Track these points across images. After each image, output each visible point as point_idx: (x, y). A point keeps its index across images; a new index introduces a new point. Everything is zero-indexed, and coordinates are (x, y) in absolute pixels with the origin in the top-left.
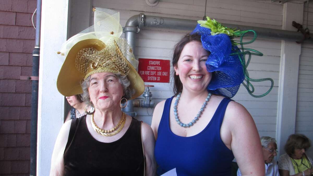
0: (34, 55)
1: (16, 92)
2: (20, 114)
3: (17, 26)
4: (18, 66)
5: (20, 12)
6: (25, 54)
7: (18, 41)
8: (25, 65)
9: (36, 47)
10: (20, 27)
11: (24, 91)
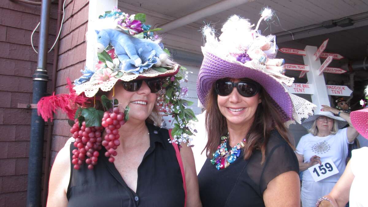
0: (36, 79)
1: (4, 124)
2: (8, 151)
3: (8, 42)
4: (8, 91)
5: (12, 26)
6: (17, 78)
7: (8, 61)
8: (17, 91)
9: (38, 70)
10: (11, 44)
11: (13, 122)
